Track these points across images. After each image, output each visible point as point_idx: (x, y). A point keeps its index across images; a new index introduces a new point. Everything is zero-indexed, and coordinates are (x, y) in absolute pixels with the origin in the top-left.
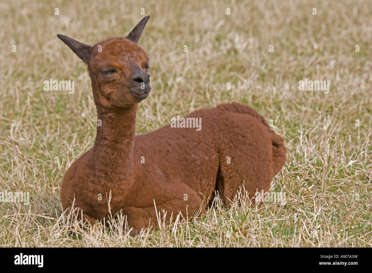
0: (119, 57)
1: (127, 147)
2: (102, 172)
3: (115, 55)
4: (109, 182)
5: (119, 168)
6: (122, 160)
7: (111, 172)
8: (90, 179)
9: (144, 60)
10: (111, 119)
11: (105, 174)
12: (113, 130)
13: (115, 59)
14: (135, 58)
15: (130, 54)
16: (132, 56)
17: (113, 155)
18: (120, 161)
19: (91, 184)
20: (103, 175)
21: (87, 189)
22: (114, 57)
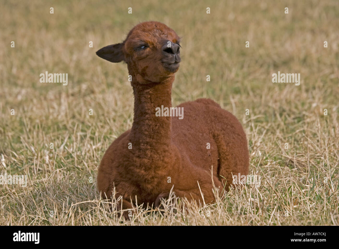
0: (151, 33)
1: (167, 119)
2: (147, 144)
3: (147, 32)
4: (155, 154)
5: (162, 138)
6: (165, 131)
7: (156, 143)
8: (136, 155)
9: (174, 37)
10: (149, 95)
11: (150, 146)
12: (152, 104)
13: (147, 35)
14: (166, 35)
15: (161, 32)
16: (163, 34)
17: (156, 126)
18: (163, 132)
19: (137, 159)
20: (149, 147)
21: (133, 165)
22: (146, 33)
